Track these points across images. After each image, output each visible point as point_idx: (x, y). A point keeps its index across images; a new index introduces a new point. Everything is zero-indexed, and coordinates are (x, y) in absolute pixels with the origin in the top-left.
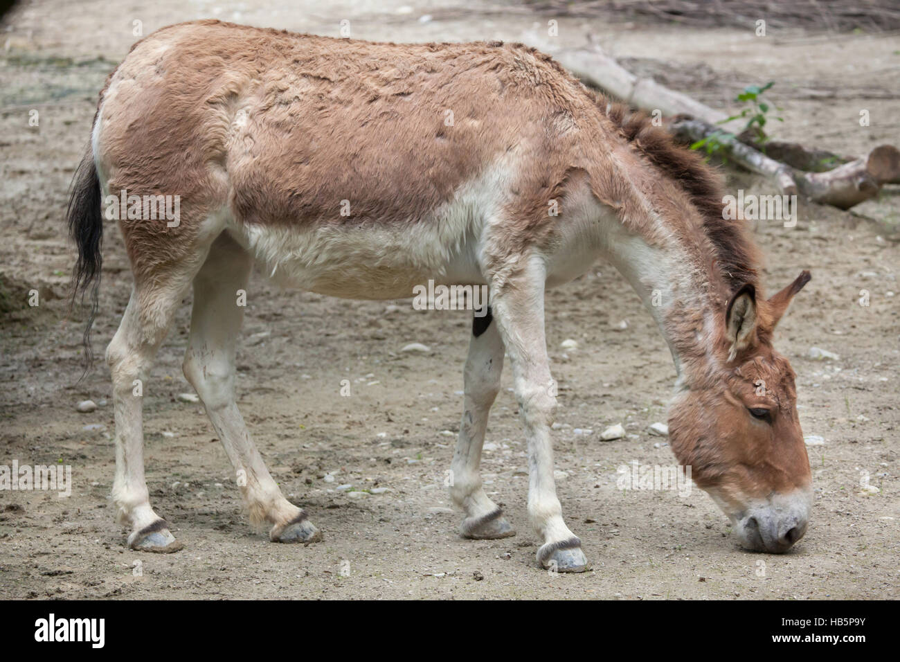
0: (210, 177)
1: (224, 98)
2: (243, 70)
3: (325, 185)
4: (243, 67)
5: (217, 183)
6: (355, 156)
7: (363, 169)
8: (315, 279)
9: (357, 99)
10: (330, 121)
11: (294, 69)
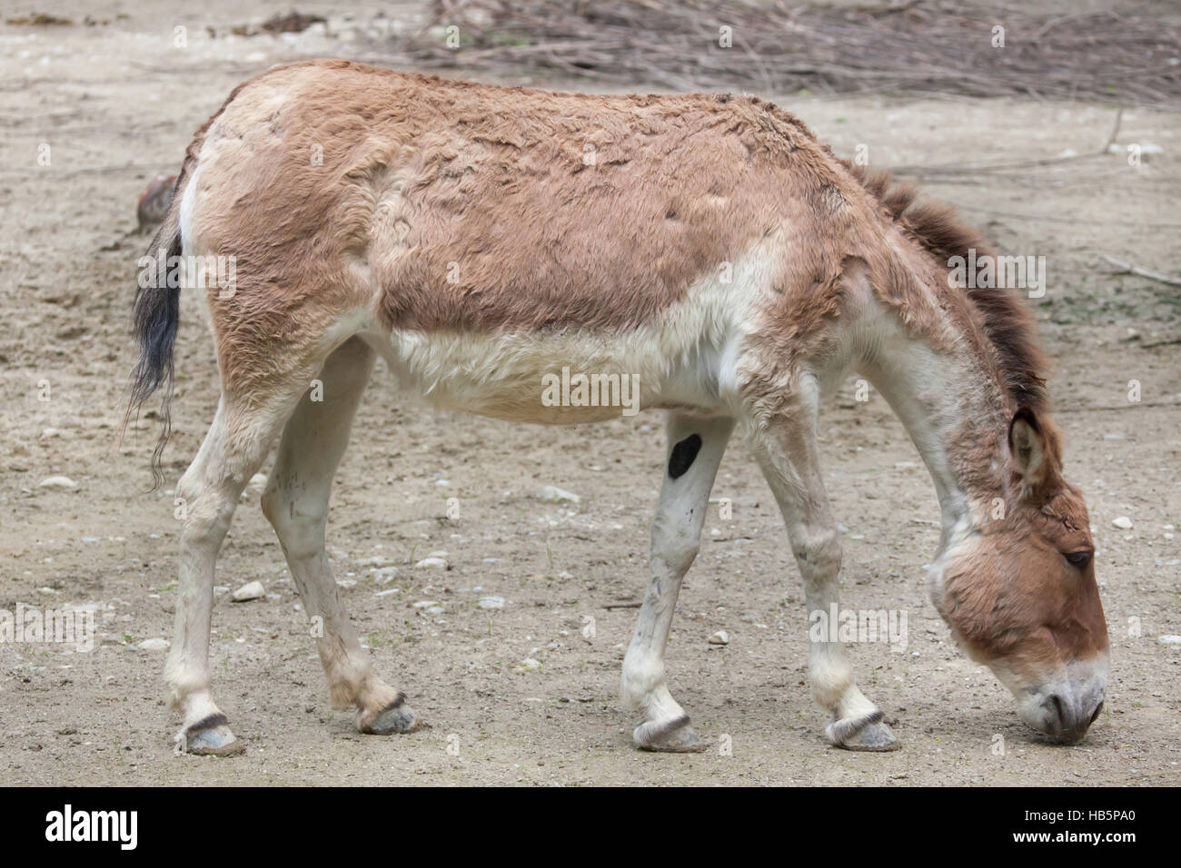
0: (345, 271)
1: (369, 171)
2: (392, 134)
3: (514, 280)
4: (392, 129)
5: (354, 280)
6: (557, 242)
7: (568, 260)
8: (486, 399)
9: (555, 170)
10: (519, 198)
11: (460, 132)
